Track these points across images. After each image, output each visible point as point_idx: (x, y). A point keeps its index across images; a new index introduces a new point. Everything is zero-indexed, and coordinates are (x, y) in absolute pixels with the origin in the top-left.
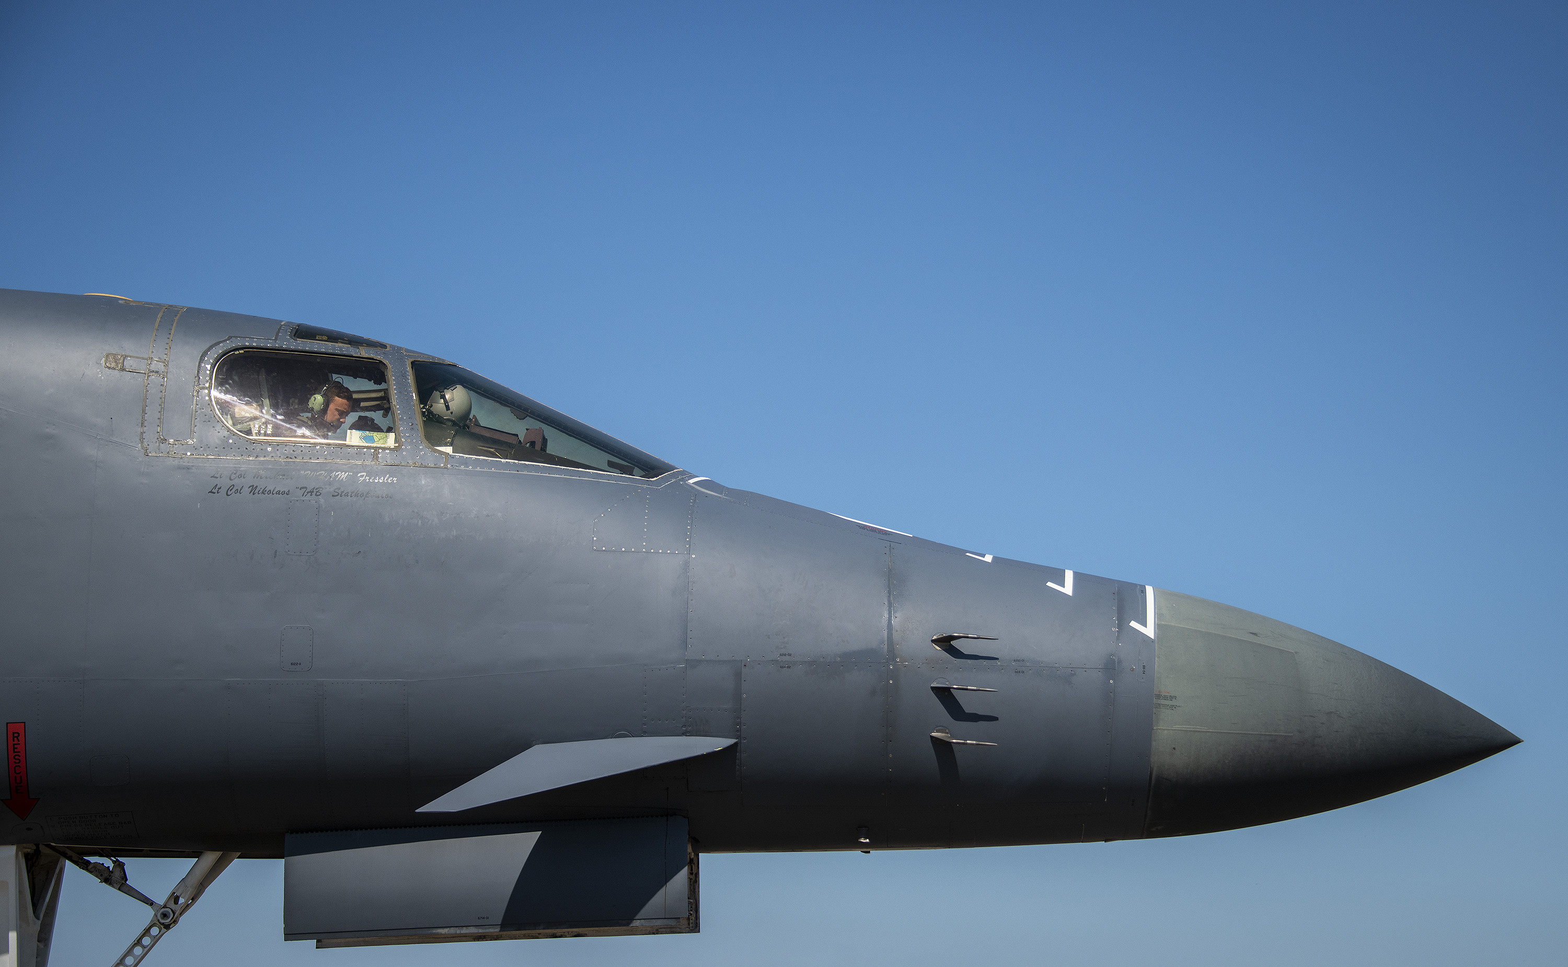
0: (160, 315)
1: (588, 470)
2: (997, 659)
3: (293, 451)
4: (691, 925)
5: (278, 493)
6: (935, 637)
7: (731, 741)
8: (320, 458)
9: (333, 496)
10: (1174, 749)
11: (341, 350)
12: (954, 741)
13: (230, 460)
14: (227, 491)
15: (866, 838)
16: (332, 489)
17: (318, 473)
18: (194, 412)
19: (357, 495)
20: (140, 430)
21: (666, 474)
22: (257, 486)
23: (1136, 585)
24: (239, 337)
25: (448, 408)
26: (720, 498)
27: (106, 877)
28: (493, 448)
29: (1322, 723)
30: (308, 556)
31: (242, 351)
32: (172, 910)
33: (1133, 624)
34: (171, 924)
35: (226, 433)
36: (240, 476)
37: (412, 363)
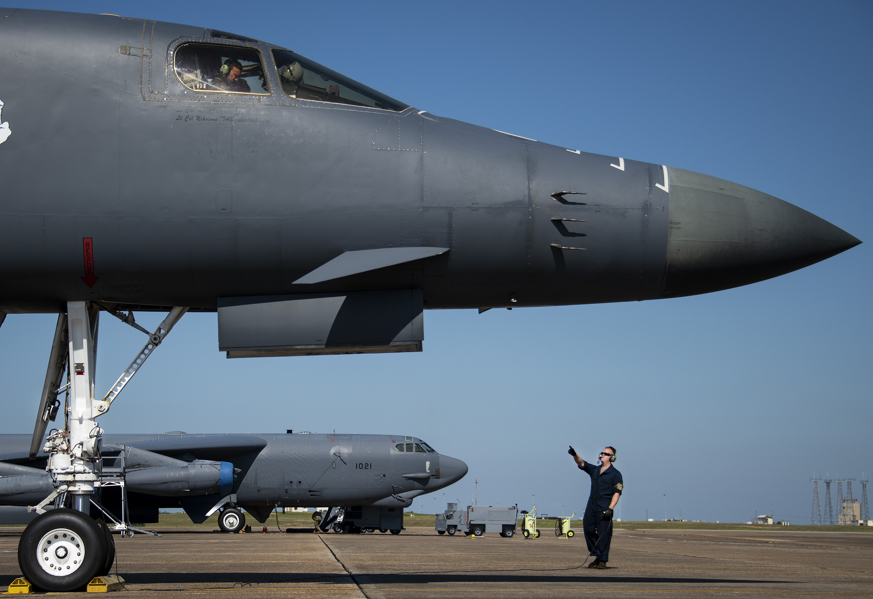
0: (144, 25)
1: (367, 107)
2: (586, 204)
3: (217, 97)
4: (418, 348)
5: (211, 120)
6: (553, 194)
7: (446, 250)
8: (231, 101)
9: (239, 121)
10: (679, 250)
11: (237, 43)
12: (563, 248)
13: (186, 103)
14: (185, 119)
15: (515, 299)
16: (238, 118)
17: (231, 109)
18: (166, 77)
19: (251, 121)
20: (140, 86)
21: (406, 109)
22: (200, 116)
23: (657, 165)
24: (185, 37)
25: (292, 74)
26: (435, 121)
27: (125, 320)
28: (317, 96)
29: (757, 235)
30: (228, 153)
31: (187, 45)
32: (158, 336)
33: (657, 185)
34: (158, 343)
35: (183, 88)
36: (191, 111)
37: (272, 50)
